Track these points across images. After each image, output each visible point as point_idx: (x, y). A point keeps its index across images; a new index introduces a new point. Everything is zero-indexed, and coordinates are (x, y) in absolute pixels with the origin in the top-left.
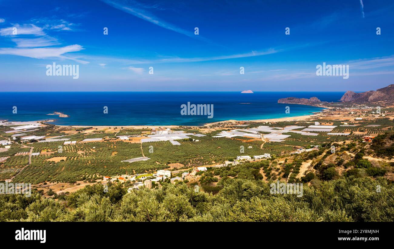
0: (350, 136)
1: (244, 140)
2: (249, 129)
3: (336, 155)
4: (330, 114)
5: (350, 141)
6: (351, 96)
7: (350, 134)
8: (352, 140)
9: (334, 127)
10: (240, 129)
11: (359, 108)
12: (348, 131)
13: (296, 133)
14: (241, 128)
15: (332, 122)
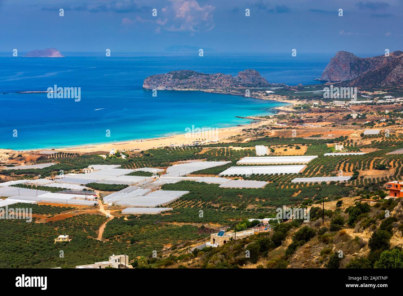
0: (353, 184)
1: (42, 214)
2: (57, 176)
3: (322, 244)
4: (296, 119)
5: (353, 199)
6: (348, 68)
7: (352, 179)
8: (358, 195)
9: (309, 159)
10: (26, 177)
11: (371, 101)
12: (347, 169)
13: (203, 183)
14: (30, 174)
15: (303, 145)
